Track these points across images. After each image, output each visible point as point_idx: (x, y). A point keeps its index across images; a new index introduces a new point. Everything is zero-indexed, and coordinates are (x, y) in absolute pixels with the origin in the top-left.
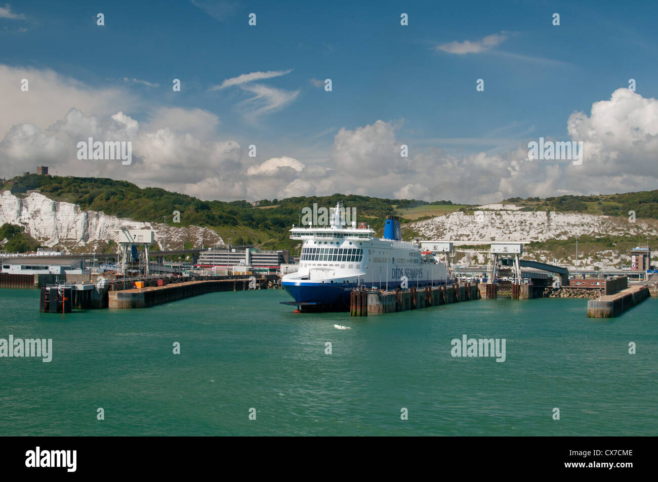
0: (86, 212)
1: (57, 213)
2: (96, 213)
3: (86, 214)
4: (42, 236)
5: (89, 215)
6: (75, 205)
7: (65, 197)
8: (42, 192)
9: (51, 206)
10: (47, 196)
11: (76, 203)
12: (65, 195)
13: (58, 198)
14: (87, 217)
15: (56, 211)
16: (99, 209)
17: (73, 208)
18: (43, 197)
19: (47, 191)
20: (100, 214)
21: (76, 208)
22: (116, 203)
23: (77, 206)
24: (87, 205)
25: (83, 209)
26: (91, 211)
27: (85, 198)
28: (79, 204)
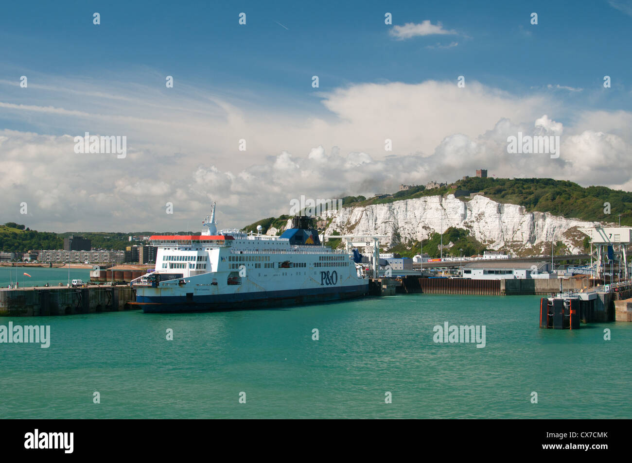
0: (532, 213)
1: (502, 215)
2: (542, 214)
3: (532, 215)
4: (487, 239)
5: (535, 217)
6: (519, 206)
7: (510, 199)
8: (486, 194)
9: (496, 209)
10: (491, 199)
11: (521, 204)
12: (509, 196)
13: (502, 200)
14: (533, 218)
15: (501, 213)
16: (544, 209)
17: (518, 209)
18: (487, 200)
19: (490, 194)
20: (546, 215)
21: (521, 210)
22: (562, 203)
23: (522, 208)
24: (532, 206)
25: (529, 210)
26: (537, 212)
27: (530, 199)
28: (525, 206)
